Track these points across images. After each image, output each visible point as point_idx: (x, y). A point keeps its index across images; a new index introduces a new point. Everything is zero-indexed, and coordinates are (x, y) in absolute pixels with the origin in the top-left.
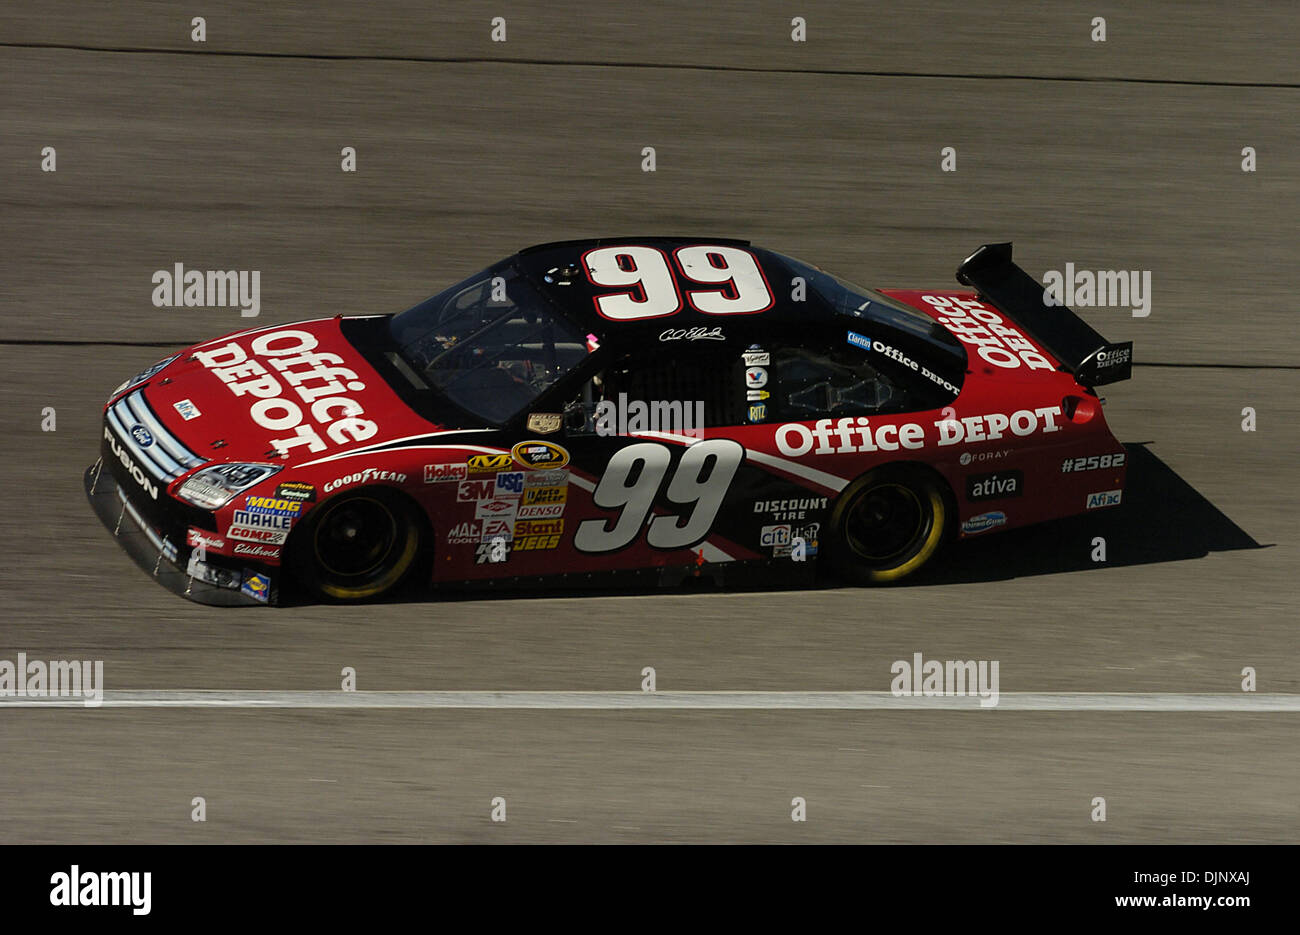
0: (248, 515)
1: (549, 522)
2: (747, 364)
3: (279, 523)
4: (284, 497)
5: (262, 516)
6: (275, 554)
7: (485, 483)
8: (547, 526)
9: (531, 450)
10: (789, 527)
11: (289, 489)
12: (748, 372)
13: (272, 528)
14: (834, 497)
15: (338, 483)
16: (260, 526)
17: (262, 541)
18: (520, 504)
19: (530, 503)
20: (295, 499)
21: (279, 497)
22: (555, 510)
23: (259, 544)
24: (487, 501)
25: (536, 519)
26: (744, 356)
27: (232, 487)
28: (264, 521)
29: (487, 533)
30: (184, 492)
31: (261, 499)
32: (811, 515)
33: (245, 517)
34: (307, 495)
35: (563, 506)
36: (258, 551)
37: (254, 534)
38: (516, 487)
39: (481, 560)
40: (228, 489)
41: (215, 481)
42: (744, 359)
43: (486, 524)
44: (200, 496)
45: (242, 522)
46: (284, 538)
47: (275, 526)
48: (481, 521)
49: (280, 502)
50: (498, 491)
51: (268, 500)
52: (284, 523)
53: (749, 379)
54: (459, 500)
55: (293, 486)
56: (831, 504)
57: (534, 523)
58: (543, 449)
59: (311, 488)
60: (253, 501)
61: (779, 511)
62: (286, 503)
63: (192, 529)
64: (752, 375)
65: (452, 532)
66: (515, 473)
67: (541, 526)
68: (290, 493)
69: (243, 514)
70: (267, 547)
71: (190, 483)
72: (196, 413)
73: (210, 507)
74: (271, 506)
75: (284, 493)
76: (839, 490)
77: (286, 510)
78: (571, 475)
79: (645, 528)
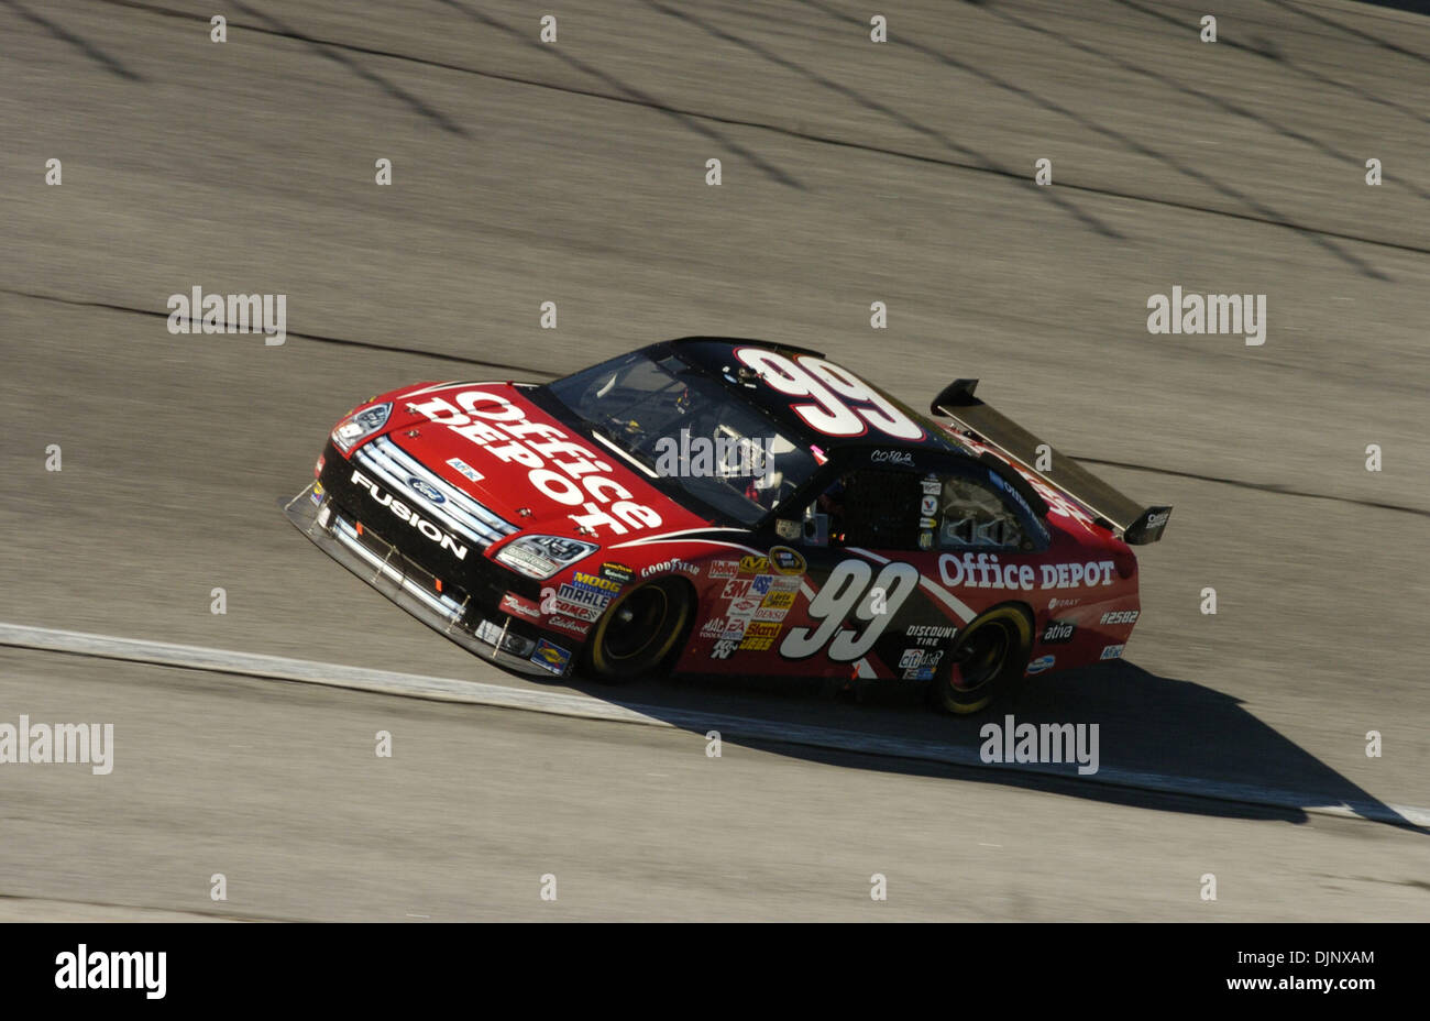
0: (573, 590)
1: (770, 625)
2: (925, 492)
3: (599, 602)
4: (607, 577)
5: (585, 592)
6: (584, 631)
7: (746, 582)
8: (769, 629)
9: (782, 556)
10: (923, 651)
11: (612, 570)
12: (925, 499)
13: (591, 606)
14: (963, 627)
15: (652, 569)
16: (581, 603)
17: (578, 617)
18: (760, 606)
19: (768, 606)
20: (617, 580)
21: (603, 576)
22: (782, 612)
23: (571, 619)
24: (741, 600)
25: (765, 622)
26: (922, 483)
27: (557, 560)
28: (587, 597)
29: (729, 629)
30: (505, 557)
31: (587, 577)
32: (944, 642)
33: (570, 592)
34: (627, 578)
35: (787, 611)
36: (570, 626)
37: (574, 609)
38: (763, 589)
39: (714, 656)
40: (553, 561)
41: (539, 552)
42: (922, 486)
43: (731, 622)
44: (525, 564)
45: (565, 595)
46: (597, 617)
47: (594, 604)
48: (729, 618)
49: (604, 581)
50: (752, 592)
51: (593, 578)
52: (603, 602)
53: (924, 506)
54: (723, 596)
55: (615, 567)
56: (959, 633)
57: (762, 625)
58: (790, 556)
59: (630, 571)
60: (579, 577)
61: (923, 636)
62: (609, 583)
63: (509, 595)
64: (927, 503)
65: (706, 626)
66: (768, 576)
67: (764, 628)
68: (613, 574)
69: (568, 588)
70: (581, 623)
71: (511, 549)
72: (481, 477)
73: (537, 577)
74: (596, 584)
75: (607, 572)
76: (968, 622)
77: (608, 590)
78: (804, 583)
79: (832, 639)
